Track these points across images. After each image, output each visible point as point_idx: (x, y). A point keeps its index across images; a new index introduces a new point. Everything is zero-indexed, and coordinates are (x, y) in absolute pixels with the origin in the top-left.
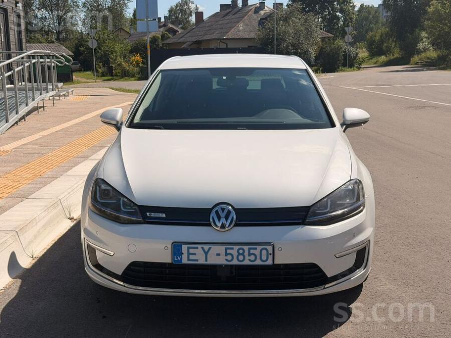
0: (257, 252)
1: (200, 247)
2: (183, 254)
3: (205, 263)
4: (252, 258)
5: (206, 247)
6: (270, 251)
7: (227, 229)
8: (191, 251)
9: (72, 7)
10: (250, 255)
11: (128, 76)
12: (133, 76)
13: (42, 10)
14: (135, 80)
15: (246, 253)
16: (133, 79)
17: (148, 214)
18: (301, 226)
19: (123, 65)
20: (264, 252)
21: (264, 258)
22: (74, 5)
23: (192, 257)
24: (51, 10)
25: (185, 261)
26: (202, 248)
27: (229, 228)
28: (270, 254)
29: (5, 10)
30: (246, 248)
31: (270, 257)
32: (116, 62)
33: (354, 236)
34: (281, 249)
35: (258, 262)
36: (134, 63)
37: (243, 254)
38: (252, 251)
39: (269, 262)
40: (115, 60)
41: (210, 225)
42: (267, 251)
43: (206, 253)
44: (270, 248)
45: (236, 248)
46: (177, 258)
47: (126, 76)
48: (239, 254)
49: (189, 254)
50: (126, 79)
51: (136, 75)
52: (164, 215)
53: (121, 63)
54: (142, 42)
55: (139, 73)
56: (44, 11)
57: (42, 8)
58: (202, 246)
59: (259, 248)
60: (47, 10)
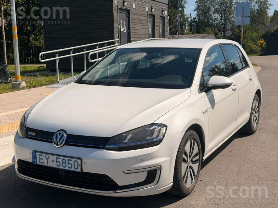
0: (72, 162)
1: (44, 155)
2: (37, 158)
3: (47, 165)
4: (70, 166)
5: (47, 156)
6: (79, 163)
7: (59, 146)
8: (41, 157)
9: (233, 11)
10: (69, 164)
11: (253, 53)
12: (257, 53)
13: (216, 14)
14: (257, 56)
15: (67, 163)
16: (256, 55)
17: (28, 132)
18: (101, 150)
19: (251, 46)
20: (76, 163)
21: (76, 167)
22: (235, 10)
23: (41, 161)
24: (221, 14)
25: (38, 163)
26: (45, 156)
27: (61, 146)
28: (79, 165)
29: (153, 16)
30: (66, 159)
31: (79, 167)
32: (247, 44)
33: (142, 161)
34: (86, 163)
35: (73, 169)
36: (259, 44)
37: (65, 163)
38: (70, 162)
39: (79, 170)
40: (246, 43)
41: (51, 142)
42: (78, 163)
43: (47, 159)
44: (79, 161)
45: (62, 158)
46: (34, 160)
47: (252, 53)
48: (63, 163)
49: (40, 159)
50: (251, 55)
51: (258, 52)
52: (34, 134)
53: (250, 45)
54: (270, 31)
55: (260, 51)
56: (217, 15)
57: (216, 13)
58: (46, 155)
59: (74, 160)
60: (218, 14)
